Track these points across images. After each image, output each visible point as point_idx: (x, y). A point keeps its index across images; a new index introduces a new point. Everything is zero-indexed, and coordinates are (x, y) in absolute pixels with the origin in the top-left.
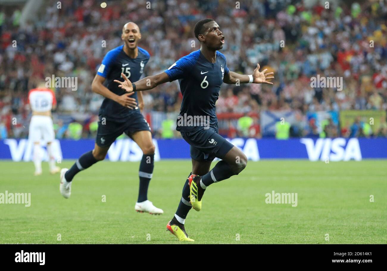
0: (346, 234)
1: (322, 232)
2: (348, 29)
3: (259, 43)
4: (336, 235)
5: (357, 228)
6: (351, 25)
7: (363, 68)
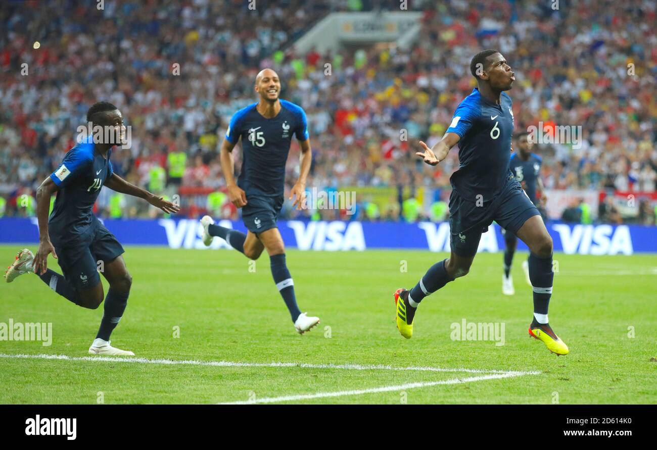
0: (341, 344)
1: (312, 342)
2: (349, 83)
3: (237, 99)
4: (330, 345)
5: (356, 336)
6: (355, 79)
7: (369, 133)
